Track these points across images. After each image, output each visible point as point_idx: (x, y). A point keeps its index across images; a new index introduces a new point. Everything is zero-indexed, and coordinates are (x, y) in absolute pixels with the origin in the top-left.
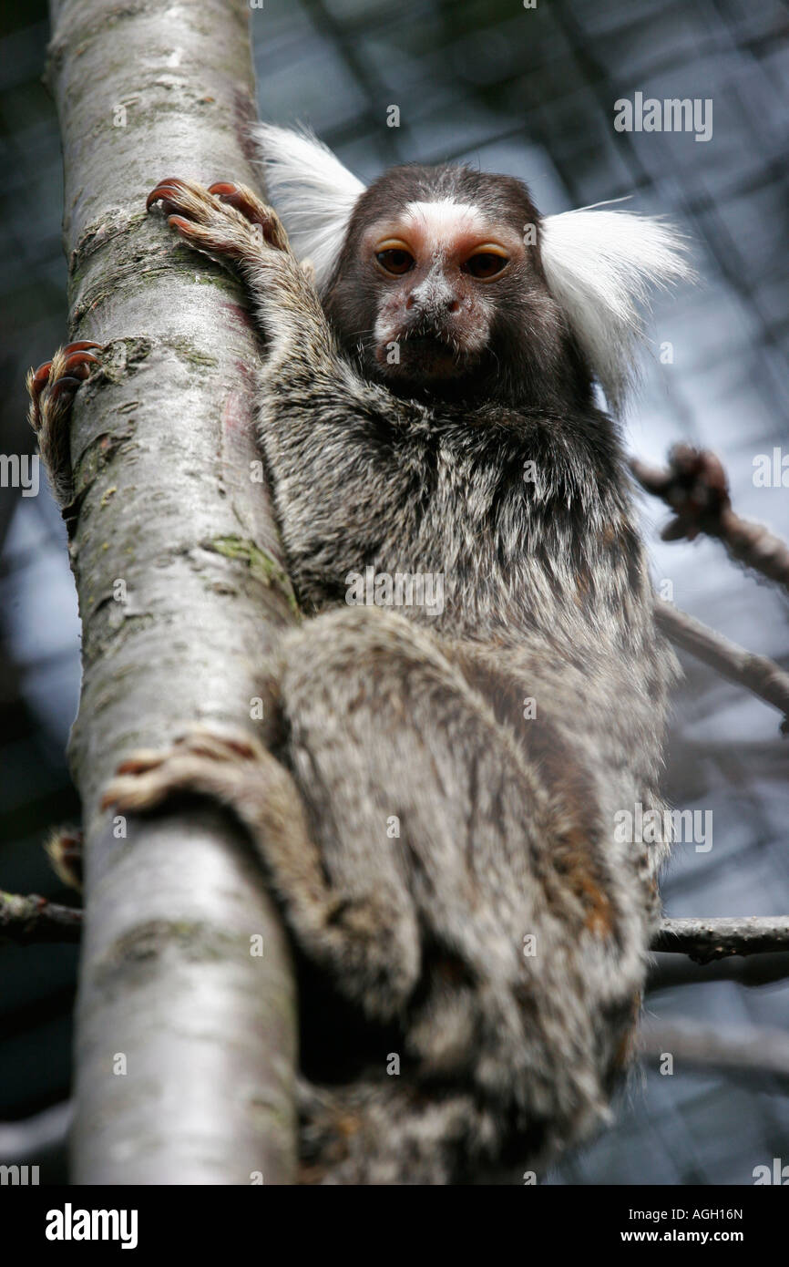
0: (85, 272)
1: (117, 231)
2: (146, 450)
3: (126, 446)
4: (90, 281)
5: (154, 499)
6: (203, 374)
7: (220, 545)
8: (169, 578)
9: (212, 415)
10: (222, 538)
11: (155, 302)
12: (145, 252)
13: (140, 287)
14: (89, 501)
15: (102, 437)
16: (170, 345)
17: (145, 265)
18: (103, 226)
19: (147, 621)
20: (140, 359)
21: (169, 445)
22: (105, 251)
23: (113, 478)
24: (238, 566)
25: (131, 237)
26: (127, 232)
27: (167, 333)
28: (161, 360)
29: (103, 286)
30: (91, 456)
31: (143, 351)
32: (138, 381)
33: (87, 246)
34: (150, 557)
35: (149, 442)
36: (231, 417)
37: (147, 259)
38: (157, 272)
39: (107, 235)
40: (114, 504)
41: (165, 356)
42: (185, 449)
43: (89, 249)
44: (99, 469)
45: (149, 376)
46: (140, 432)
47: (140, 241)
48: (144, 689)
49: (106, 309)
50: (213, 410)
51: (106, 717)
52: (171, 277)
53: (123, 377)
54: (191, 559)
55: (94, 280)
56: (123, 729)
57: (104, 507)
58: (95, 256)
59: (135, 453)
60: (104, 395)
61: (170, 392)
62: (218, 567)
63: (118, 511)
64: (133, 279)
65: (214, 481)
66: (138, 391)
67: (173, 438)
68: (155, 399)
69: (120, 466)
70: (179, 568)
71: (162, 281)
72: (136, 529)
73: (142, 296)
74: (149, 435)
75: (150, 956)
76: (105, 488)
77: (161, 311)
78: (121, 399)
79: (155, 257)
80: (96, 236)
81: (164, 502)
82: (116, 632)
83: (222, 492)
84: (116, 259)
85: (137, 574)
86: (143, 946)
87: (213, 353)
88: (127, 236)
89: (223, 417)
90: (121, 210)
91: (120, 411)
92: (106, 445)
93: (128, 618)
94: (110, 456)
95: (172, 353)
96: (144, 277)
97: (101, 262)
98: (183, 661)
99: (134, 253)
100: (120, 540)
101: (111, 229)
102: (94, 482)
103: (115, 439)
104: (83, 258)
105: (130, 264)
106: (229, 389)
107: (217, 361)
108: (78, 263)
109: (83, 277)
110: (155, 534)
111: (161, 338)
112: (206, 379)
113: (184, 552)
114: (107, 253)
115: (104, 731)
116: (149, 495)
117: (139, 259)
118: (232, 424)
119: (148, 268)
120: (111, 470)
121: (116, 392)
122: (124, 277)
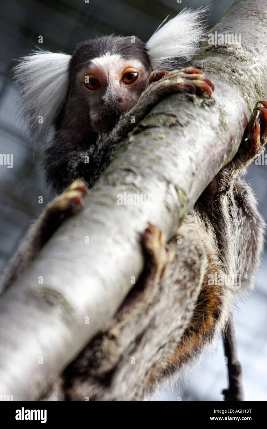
0: (212, 55)
1: (235, 55)
2: (184, 136)
3: (179, 127)
4: (212, 60)
5: (174, 155)
6: (221, 130)
7: (180, 192)
8: (157, 186)
9: (212, 146)
10: (182, 190)
11: (227, 90)
12: (238, 72)
13: (227, 81)
14: (152, 130)
15: (174, 116)
16: (220, 111)
17: (234, 76)
18: (232, 48)
19: (138, 192)
20: (208, 106)
21: (192, 142)
22: (225, 56)
23: (167, 133)
24: (179, 204)
25: (237, 61)
26: (238, 59)
27: (222, 105)
28: (213, 112)
29: (215, 67)
30: (164, 117)
31: (212, 104)
32: (201, 111)
33: (221, 49)
34: (156, 173)
35: (187, 134)
36: (215, 152)
37: (236, 74)
38: (236, 82)
39: (231, 52)
40: (159, 142)
41: (216, 113)
42: (196, 149)
43: (221, 50)
44: (164, 125)
45: (206, 114)
46: (187, 128)
47: (239, 66)
48: (119, 213)
49: (210, 76)
50: (213, 145)
51: (98, 208)
52: (238, 88)
53: (198, 105)
54: (168, 187)
55: (213, 62)
56: (101, 218)
57: (155, 139)
58: (221, 54)
59: (180, 133)
60: (187, 104)
61: (207, 125)
62: (173, 198)
63: (160, 146)
64: (226, 76)
65: (194, 167)
66: (198, 115)
67: (195, 141)
68: (201, 122)
69: (172, 132)
70: (162, 186)
71: (235, 86)
72: (160, 158)
73: (225, 85)
74: (189, 132)
75: (51, 304)
76: (161, 133)
77: (226, 96)
78: (191, 111)
79: (239, 76)
80: (227, 49)
81: (175, 159)
82: (125, 184)
83: (193, 174)
84: (226, 64)
85: (148, 174)
86: (52, 299)
87: (229, 126)
88: (236, 60)
89: (214, 150)
90: (242, 50)
91: (187, 115)
92: (173, 120)
93: (133, 184)
94: (172, 126)
95: (219, 114)
96: (230, 79)
97: (221, 58)
98: (138, 218)
99: (234, 68)
100: (152, 156)
101: (233, 52)
102: (158, 127)
103: (177, 121)
104: (216, 50)
105: (229, 70)
106: (223, 143)
107: (228, 130)
108: (212, 50)
109: (210, 56)
110: (164, 166)
111: (219, 105)
112: (220, 133)
113: (168, 182)
114: (225, 58)
115: (94, 212)
116: (173, 152)
117: (234, 72)
118: (214, 155)
119: (234, 78)
120: (168, 130)
121: (191, 107)
122: (224, 72)
